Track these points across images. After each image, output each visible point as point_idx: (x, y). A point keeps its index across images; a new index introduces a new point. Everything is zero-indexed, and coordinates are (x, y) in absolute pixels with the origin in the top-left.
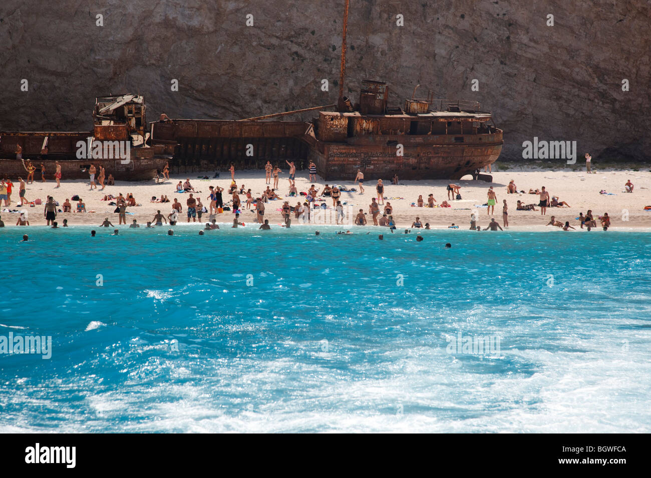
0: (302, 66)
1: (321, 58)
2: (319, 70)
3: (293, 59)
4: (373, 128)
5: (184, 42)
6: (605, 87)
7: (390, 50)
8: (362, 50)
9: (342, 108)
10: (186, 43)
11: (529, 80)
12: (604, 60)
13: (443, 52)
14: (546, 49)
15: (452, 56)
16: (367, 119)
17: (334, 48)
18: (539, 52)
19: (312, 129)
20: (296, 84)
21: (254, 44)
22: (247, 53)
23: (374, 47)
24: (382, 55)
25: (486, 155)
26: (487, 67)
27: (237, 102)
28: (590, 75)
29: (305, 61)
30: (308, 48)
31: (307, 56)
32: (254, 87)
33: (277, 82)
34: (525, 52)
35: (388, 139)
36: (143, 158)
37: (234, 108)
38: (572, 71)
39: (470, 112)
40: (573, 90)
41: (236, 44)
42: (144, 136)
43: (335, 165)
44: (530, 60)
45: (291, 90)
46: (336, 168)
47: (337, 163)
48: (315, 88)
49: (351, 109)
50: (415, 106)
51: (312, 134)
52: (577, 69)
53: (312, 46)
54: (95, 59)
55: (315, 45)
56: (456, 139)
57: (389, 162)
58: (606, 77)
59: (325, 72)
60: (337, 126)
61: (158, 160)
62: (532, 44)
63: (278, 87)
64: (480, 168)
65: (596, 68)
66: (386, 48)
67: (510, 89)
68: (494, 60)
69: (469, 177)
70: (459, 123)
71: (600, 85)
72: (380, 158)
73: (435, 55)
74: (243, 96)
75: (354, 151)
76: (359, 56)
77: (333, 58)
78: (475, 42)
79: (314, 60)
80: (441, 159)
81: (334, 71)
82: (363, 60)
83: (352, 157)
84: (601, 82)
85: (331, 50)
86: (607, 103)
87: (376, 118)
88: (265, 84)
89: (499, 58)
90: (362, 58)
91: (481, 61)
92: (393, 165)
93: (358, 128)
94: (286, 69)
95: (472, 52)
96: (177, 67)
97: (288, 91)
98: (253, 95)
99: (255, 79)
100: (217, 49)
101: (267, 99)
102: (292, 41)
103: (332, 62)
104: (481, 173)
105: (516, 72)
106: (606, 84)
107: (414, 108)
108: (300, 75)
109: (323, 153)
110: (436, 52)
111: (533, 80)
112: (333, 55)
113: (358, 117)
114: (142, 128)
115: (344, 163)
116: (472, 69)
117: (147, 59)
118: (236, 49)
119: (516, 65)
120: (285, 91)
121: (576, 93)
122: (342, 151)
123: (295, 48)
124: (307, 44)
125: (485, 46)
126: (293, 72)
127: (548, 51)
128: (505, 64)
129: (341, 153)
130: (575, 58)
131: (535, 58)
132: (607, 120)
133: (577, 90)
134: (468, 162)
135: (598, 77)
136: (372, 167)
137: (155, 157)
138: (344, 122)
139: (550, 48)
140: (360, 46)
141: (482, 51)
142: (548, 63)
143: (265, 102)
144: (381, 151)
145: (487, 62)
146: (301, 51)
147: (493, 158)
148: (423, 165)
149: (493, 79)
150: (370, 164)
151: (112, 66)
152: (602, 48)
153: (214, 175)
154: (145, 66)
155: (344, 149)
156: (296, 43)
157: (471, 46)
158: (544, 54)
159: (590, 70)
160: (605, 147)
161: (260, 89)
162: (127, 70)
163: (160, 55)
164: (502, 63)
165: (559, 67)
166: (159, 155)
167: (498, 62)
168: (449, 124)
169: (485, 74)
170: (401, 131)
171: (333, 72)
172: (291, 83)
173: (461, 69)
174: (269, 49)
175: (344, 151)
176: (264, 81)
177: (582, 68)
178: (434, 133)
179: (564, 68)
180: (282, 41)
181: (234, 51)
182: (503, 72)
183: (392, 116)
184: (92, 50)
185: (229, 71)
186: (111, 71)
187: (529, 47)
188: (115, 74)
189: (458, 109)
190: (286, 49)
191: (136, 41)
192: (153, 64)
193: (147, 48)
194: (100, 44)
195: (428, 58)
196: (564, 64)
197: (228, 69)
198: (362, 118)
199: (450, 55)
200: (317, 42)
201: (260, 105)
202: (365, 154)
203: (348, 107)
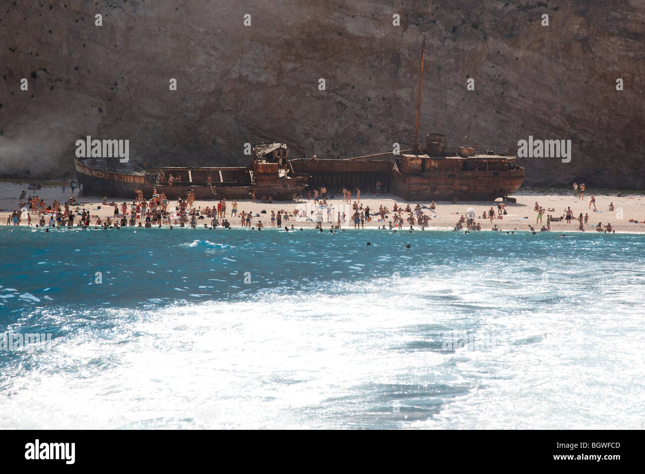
0: (345, 112)
1: (359, 106)
2: (358, 116)
3: (338, 107)
4: (438, 166)
5: (253, 93)
6: (574, 132)
7: (412, 101)
8: (391, 101)
9: (417, 153)
10: (255, 94)
11: (517, 125)
12: (575, 112)
13: (453, 104)
14: (531, 102)
15: (460, 106)
16: (434, 160)
17: (370, 99)
18: (525, 105)
19: (396, 166)
20: (340, 126)
21: (308, 95)
22: (302, 103)
23: (400, 99)
24: (406, 105)
25: (513, 185)
26: (487, 115)
27: (294, 139)
28: (563, 122)
29: (347, 109)
30: (350, 99)
31: (349, 104)
32: (308, 128)
33: (325, 124)
34: (515, 104)
35: (449, 173)
36: (289, 185)
37: (292, 144)
38: (550, 119)
39: (502, 155)
40: (551, 134)
41: (294, 95)
42: (286, 170)
43: (413, 191)
44: (519, 110)
45: (336, 131)
46: (414, 192)
47: (415, 189)
48: (355, 129)
49: (422, 152)
50: (465, 151)
51: (397, 170)
52: (554, 118)
53: (352, 97)
54: (186, 106)
55: (355, 96)
56: (494, 173)
57: (449, 189)
58: (576, 124)
59: (362, 117)
60: (414, 164)
61: (298, 187)
62: (520, 98)
63: (326, 128)
64: (508, 193)
65: (569, 118)
66: (409, 99)
67: (504, 132)
68: (492, 110)
69: (500, 199)
70: (496, 163)
71: (571, 130)
72: (443, 186)
73: (446, 106)
74: (299, 134)
75: (427, 181)
76: (388, 105)
77: (369, 107)
78: (477, 96)
79: (354, 108)
80: (483, 187)
81: (369, 116)
82: (392, 108)
83: (425, 185)
84: (572, 127)
85: (367, 100)
86: (576, 143)
87: (440, 159)
88: (316, 126)
89: (495, 108)
90: (391, 107)
91: (482, 110)
92: (451, 191)
93: (428, 166)
94: (332, 115)
95: (475, 104)
96: (248, 112)
97: (334, 131)
98: (307, 135)
99: (308, 122)
100: (278, 99)
101: (318, 137)
102: (337, 94)
103: (368, 110)
104: (508, 197)
105: (508, 119)
106: (576, 129)
107: (465, 153)
108: (343, 119)
109: (404, 182)
110: (447, 103)
111: (521, 125)
112: (368, 105)
113: (428, 159)
114: (286, 165)
115: (420, 189)
116: (475, 116)
117: (225, 106)
118: (293, 99)
119: (509, 114)
120: (331, 132)
121: (554, 136)
122: (418, 181)
123: (339, 99)
124: (349, 95)
125: (484, 100)
126: (337, 117)
127: (532, 103)
128: (500, 113)
129: (418, 183)
130: (552, 110)
131: (522, 108)
132: (576, 156)
133: (554, 133)
134: (501, 189)
135: (570, 124)
136: (438, 192)
137: (297, 185)
138: (419, 162)
139: (534, 102)
140: (389, 98)
141: (483, 103)
142: (532, 112)
143: (316, 139)
144: (445, 181)
145: (487, 112)
146: (344, 101)
147: (517, 187)
148: (471, 191)
149: (491, 124)
150: (436, 190)
151: (198, 112)
152: (573, 103)
153: (331, 197)
154: (223, 111)
155: (420, 180)
156: (340, 95)
157: (474, 99)
158: (530, 106)
159: (564, 118)
160: (574, 177)
161: (312, 130)
162: (209, 114)
163: (235, 103)
164: (497, 112)
165: (541, 116)
166: (299, 183)
167: (494, 111)
168: (489, 163)
169: (484, 120)
170: (457, 168)
171: (369, 118)
172: (336, 125)
173: (466, 116)
174: (319, 99)
175: (420, 181)
176: (315, 124)
177: (558, 117)
178: (479, 170)
179: (544, 117)
180: (329, 93)
181: (292, 100)
182: (498, 119)
183: (450, 158)
184: (184, 99)
185: (288, 116)
186: (198, 115)
187: (518, 100)
188: (201, 117)
189: (493, 153)
190: (333, 99)
191: (216, 93)
192: (230, 110)
193: (225, 98)
194: (190, 95)
195: (441, 107)
196: (544, 114)
197: (287, 115)
198: (431, 159)
199: (458, 106)
200: (356, 94)
201: (312, 142)
202: (433, 183)
203: (420, 151)
